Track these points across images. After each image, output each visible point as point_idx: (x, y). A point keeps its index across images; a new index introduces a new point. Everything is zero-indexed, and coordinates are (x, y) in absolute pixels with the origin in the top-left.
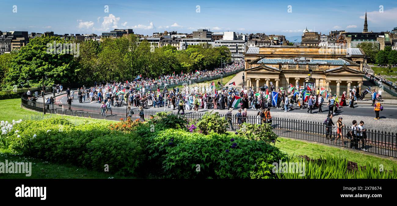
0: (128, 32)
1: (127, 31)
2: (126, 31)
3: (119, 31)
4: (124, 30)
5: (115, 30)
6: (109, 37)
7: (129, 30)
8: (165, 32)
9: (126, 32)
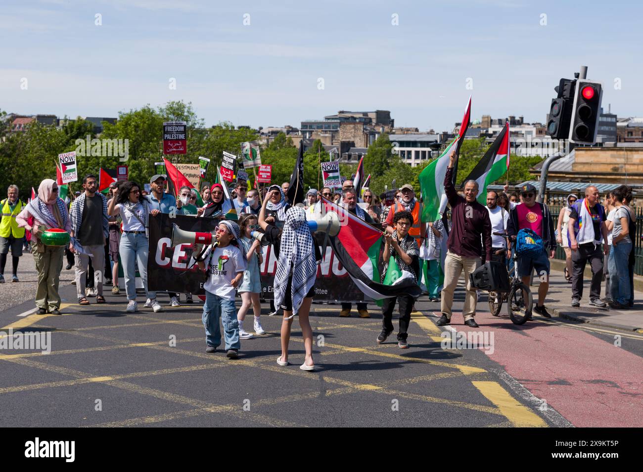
0: (374, 121)
1: (373, 116)
2: (370, 116)
3: (349, 115)
4: (365, 114)
5: (341, 112)
6: (311, 132)
7: (378, 113)
8: (483, 117)
9: (371, 119)
